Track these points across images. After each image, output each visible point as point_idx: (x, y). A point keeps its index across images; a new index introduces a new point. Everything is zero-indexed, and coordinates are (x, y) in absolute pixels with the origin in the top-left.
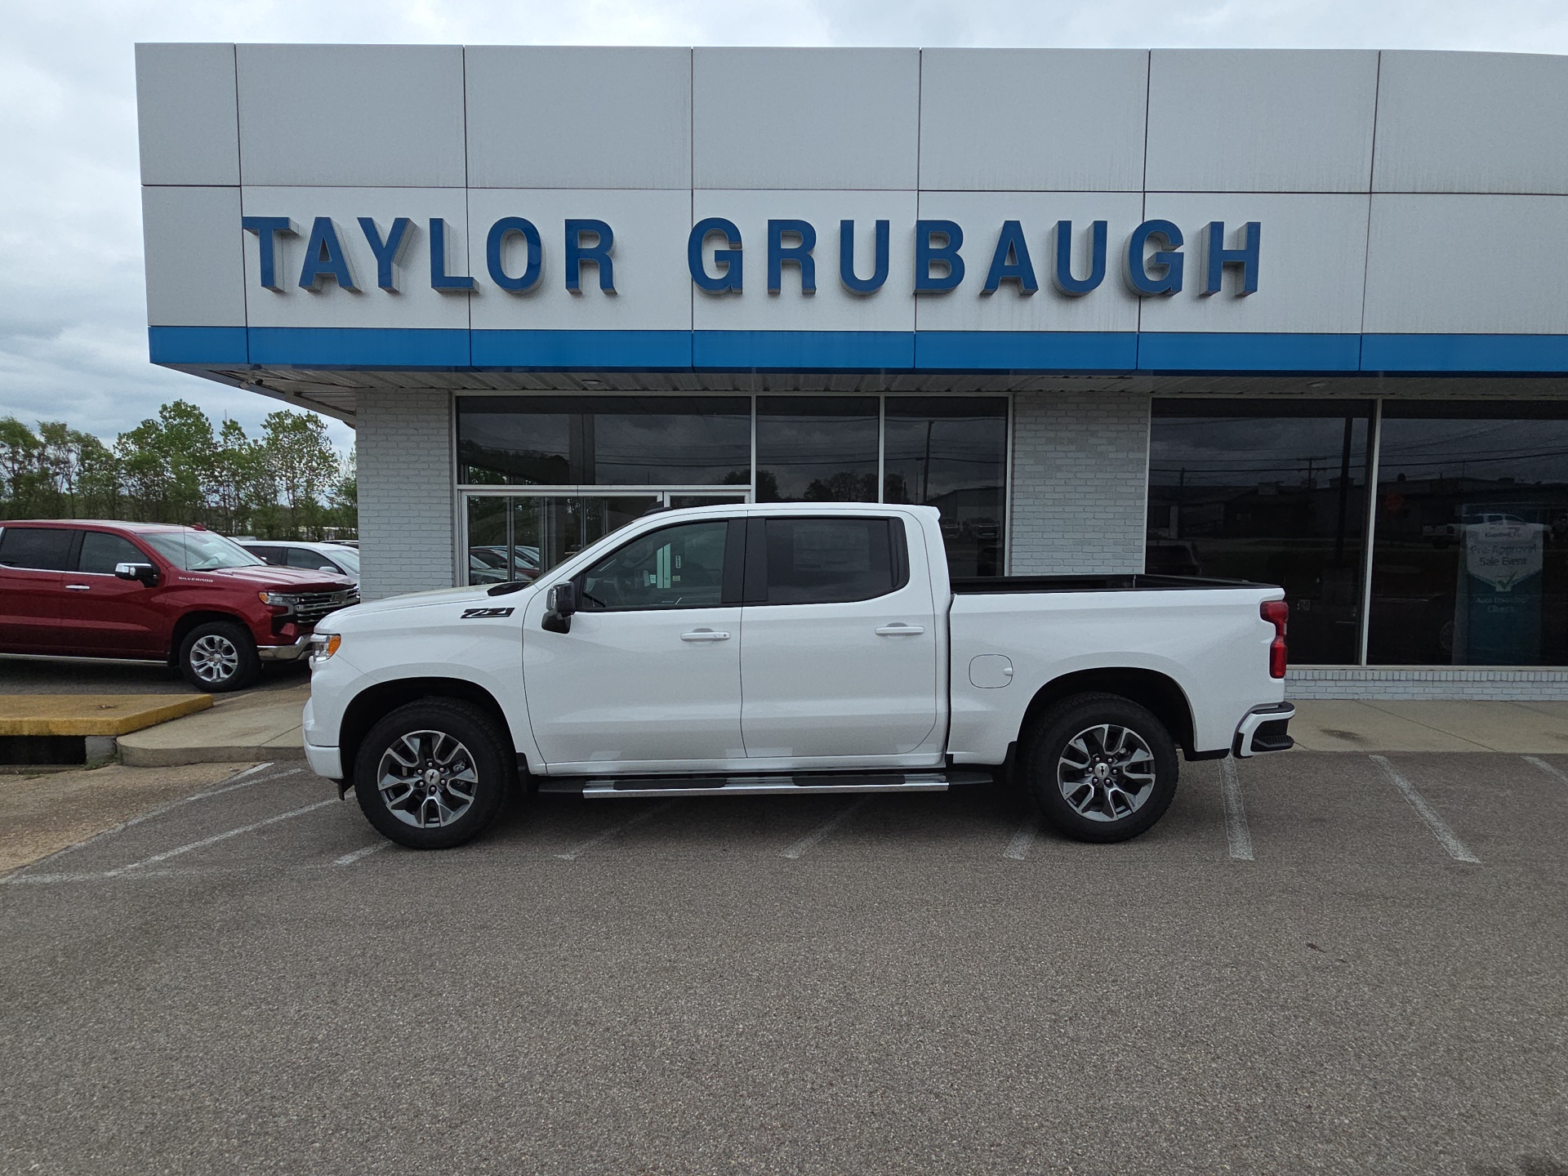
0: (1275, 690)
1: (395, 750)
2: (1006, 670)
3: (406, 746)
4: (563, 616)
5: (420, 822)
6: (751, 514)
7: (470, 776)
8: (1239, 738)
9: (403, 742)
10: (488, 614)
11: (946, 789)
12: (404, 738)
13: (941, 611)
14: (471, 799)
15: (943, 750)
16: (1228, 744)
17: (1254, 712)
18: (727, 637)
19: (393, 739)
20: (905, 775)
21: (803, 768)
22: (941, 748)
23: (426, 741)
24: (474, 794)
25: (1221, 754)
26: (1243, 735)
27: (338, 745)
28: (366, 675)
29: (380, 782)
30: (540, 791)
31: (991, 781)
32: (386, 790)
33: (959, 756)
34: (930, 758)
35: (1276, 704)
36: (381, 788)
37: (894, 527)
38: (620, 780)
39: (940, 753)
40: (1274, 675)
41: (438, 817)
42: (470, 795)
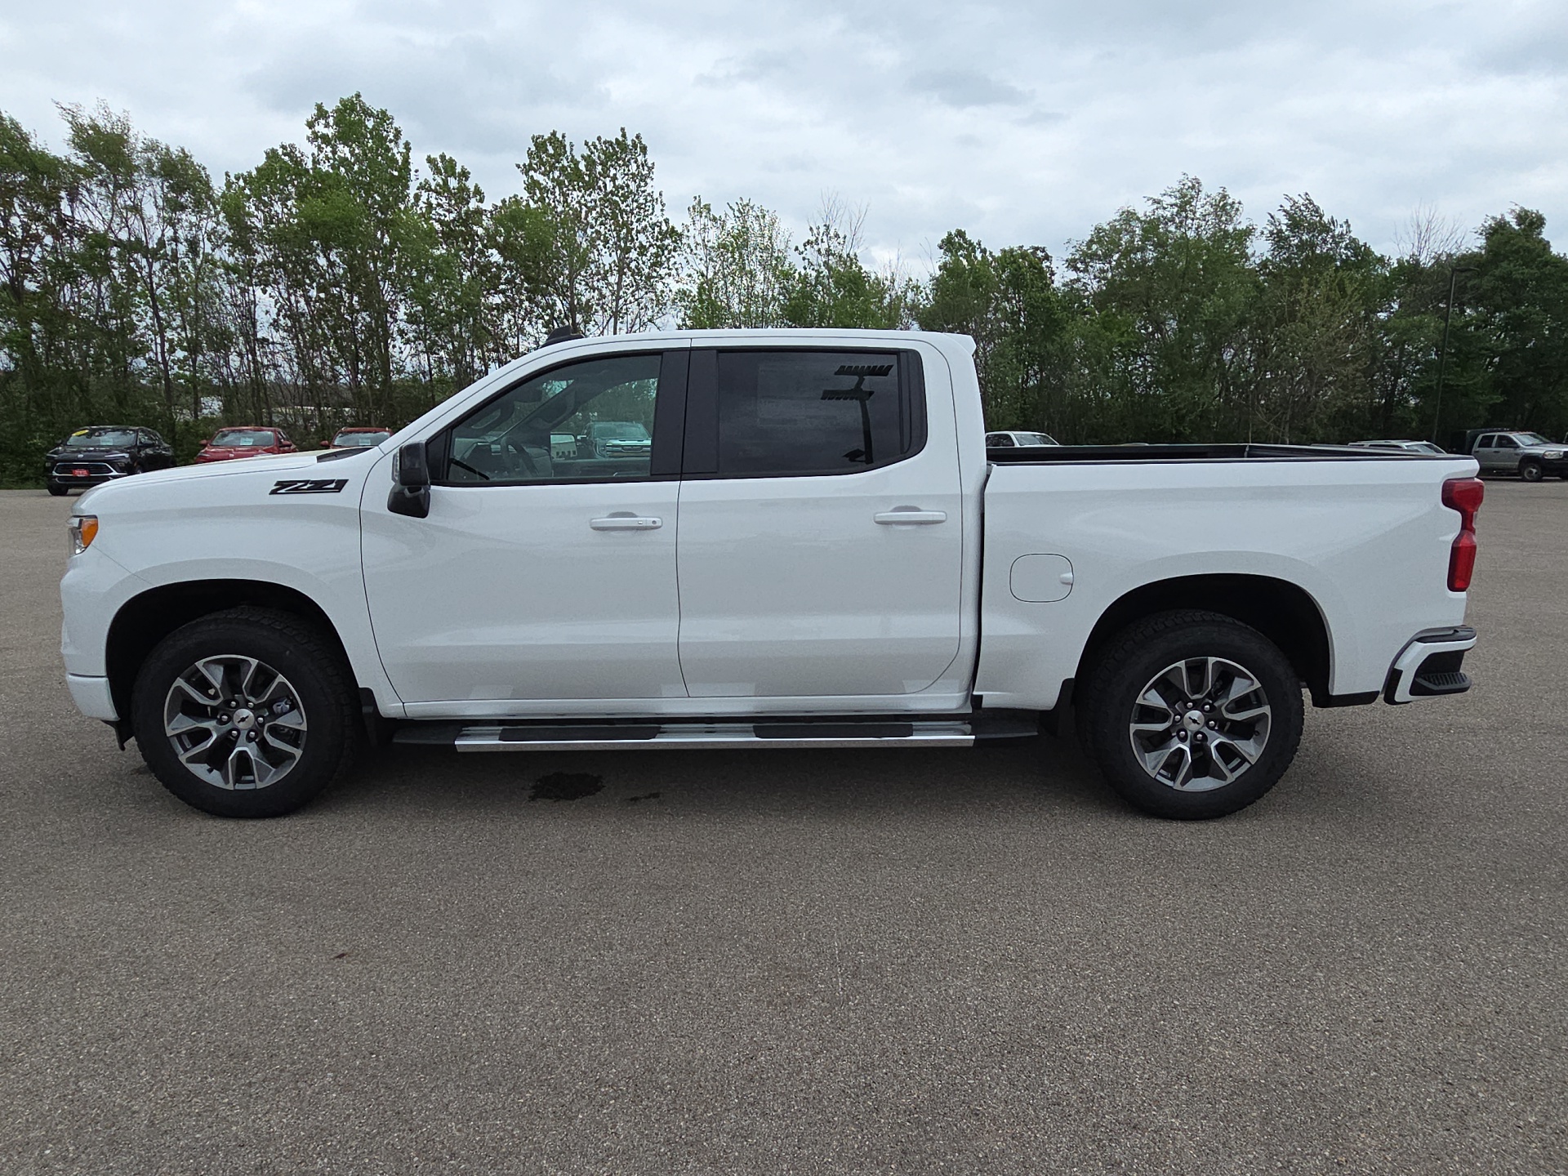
0: (1452, 608)
1: (188, 681)
2: (1065, 575)
3: (203, 675)
4: (411, 491)
5: (226, 781)
6: (696, 344)
7: (295, 721)
8: (1394, 676)
9: (198, 670)
10: (308, 489)
11: (971, 744)
12: (199, 664)
13: (971, 489)
14: (298, 753)
15: (968, 689)
16: (1377, 684)
17: (1420, 640)
18: (657, 525)
19: (183, 665)
20: (913, 723)
21: (768, 712)
22: (966, 687)
23: (233, 671)
24: (302, 746)
25: (1367, 698)
26: (1401, 672)
27: (104, 674)
28: (134, 575)
29: (169, 724)
30: (395, 741)
31: (1036, 734)
32: (178, 736)
33: (991, 698)
34: (950, 699)
35: (1450, 628)
36: (169, 732)
37: (909, 363)
38: (511, 726)
39: (965, 693)
40: (1452, 586)
41: (253, 774)
42: (297, 746)
